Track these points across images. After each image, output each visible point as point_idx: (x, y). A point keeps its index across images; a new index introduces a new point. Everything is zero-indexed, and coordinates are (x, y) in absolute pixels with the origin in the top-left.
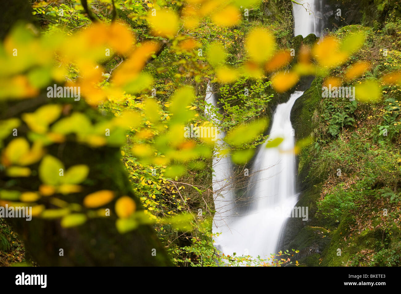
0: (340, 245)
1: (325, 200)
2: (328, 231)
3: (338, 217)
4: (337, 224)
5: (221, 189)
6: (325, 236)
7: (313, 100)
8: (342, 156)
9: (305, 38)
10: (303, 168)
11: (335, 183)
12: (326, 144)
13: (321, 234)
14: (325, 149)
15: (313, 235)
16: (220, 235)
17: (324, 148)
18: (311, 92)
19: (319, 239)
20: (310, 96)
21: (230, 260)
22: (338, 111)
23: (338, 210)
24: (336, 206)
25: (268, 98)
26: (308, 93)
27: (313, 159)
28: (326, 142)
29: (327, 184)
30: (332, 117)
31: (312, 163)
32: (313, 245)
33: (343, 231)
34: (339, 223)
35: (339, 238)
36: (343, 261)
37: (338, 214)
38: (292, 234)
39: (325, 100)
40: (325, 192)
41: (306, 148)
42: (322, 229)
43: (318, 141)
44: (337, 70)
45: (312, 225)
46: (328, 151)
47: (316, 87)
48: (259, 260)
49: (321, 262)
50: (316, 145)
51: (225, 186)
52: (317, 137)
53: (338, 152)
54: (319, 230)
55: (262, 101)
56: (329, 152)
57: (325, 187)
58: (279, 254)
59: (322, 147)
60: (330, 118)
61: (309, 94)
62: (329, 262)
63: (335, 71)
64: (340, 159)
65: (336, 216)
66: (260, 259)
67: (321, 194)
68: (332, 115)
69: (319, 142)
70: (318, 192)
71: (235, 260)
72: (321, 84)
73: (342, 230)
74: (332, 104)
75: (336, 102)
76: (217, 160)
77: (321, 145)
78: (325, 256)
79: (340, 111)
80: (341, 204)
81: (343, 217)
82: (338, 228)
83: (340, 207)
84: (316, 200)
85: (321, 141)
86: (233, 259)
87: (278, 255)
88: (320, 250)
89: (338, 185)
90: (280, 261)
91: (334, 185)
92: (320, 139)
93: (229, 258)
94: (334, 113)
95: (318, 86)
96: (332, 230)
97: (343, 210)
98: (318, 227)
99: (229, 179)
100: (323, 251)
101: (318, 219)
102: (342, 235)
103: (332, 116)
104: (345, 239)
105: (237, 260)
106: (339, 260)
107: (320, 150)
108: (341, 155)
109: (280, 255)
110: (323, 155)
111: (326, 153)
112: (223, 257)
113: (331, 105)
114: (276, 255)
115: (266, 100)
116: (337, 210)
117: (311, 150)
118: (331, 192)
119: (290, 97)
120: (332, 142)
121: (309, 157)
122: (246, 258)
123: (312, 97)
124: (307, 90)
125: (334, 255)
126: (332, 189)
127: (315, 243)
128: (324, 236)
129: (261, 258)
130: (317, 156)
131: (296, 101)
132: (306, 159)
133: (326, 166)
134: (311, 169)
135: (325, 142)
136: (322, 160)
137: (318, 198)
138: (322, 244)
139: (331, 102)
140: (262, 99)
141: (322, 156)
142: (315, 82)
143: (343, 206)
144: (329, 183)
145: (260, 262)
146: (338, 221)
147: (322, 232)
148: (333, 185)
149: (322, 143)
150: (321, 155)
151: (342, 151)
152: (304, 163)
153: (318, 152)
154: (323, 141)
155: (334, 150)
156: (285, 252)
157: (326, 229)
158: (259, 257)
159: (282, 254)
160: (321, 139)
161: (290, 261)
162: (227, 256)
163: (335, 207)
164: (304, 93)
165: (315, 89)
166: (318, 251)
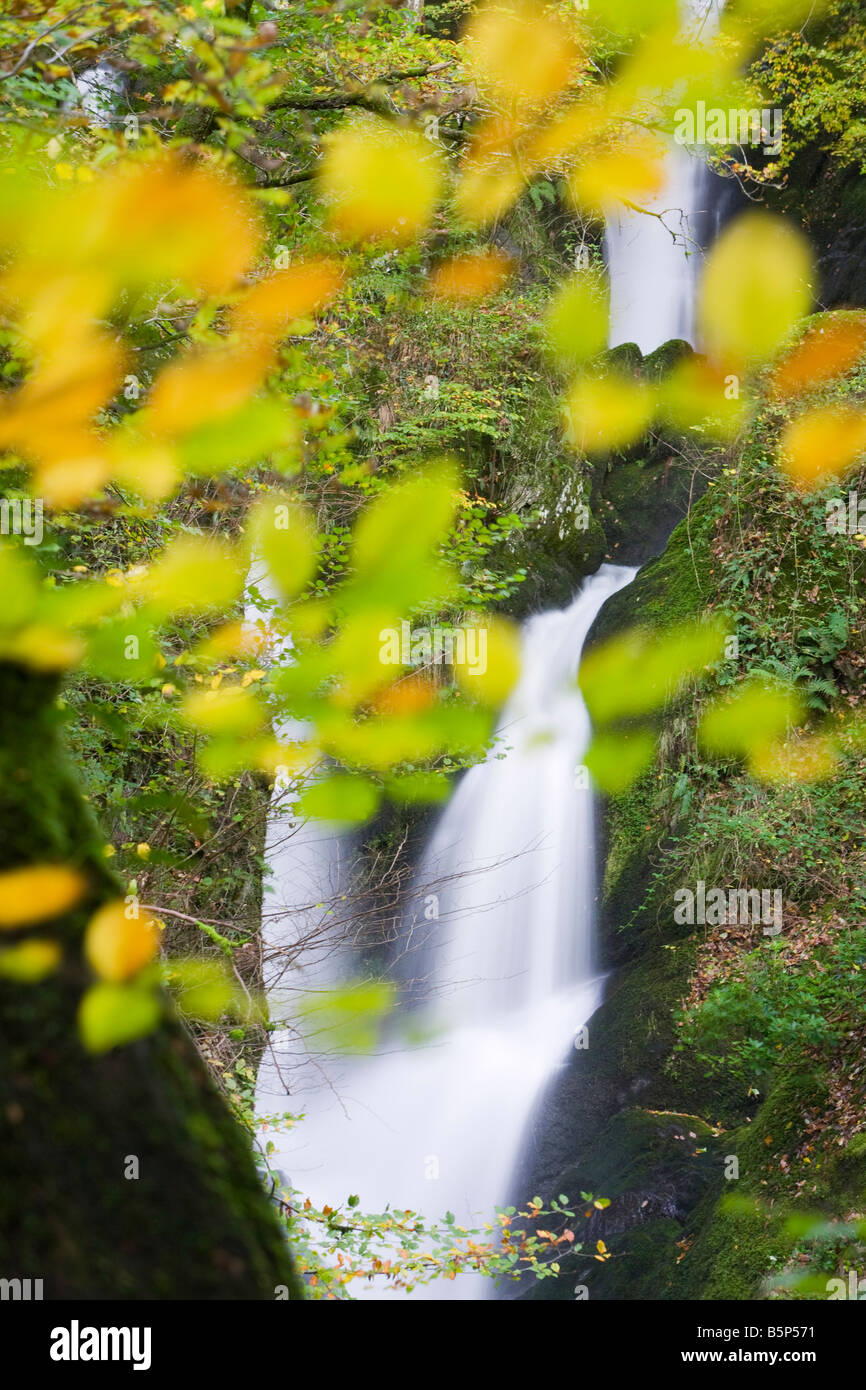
0: (764, 1187)
1: (708, 1006)
2: (716, 1132)
3: (758, 1073)
4: (751, 1105)
5: (302, 945)
6: (705, 1150)
7: (672, 604)
8: (781, 833)
9: (649, 358)
10: (623, 874)
11: (749, 940)
12: (719, 780)
13: (690, 1143)
14: (716, 801)
15: (656, 1146)
16: (296, 1123)
17: (710, 797)
18: (665, 572)
19: (680, 1162)
20: (662, 587)
21: (333, 1228)
22: (771, 652)
23: (761, 1044)
24: (751, 1028)
25: (502, 584)
26: (654, 577)
27: (666, 839)
28: (719, 772)
29: (716, 942)
30: (748, 676)
31: (661, 855)
32: (652, 1183)
33: (775, 1131)
34: (761, 1099)
35: (761, 1160)
36: (773, 1254)
37: (758, 1062)
38: (569, 1137)
39: (720, 606)
40: (711, 972)
41: (636, 796)
42: (693, 1121)
43: (686, 768)
44: (772, 487)
45: (650, 1104)
46: (724, 810)
47: (689, 551)
48: (451, 1233)
49: (683, 1255)
50: (678, 784)
51: (317, 932)
52: (685, 752)
53: (766, 815)
54: (679, 1125)
55: (480, 595)
56: (732, 814)
57: (708, 952)
58: (529, 1210)
59: (701, 794)
60: (740, 678)
61: (658, 581)
62: (719, 1257)
63: (767, 493)
64: (775, 844)
65: (752, 1067)
66: (453, 1229)
67: (692, 980)
68: (749, 666)
69: (691, 773)
70: (682, 972)
71: (351, 1229)
72: (706, 540)
73: (775, 1126)
74: (749, 623)
75: (764, 615)
76: (291, 826)
77: (697, 784)
78: (700, 1229)
79: (778, 651)
80: (771, 1021)
81: (777, 1075)
82: (756, 1119)
83: (766, 1034)
84: (670, 1004)
85: (699, 767)
86: (344, 1224)
87: (525, 1214)
88: (681, 1205)
89: (762, 949)
90: (535, 1238)
91: (747, 948)
92: (696, 761)
93: (330, 1219)
94: (755, 657)
95: (695, 549)
96: (733, 1128)
97: (779, 1047)
98: (675, 1113)
99: (334, 902)
100: (693, 1208)
101: (675, 1082)
102: (770, 1149)
103: (747, 672)
104: (783, 1163)
105: (362, 1228)
106: (759, 1249)
107: (696, 806)
108: (778, 827)
109: (535, 1213)
110: (706, 825)
111: (717, 817)
112: (306, 1214)
113: (746, 626)
114: (516, 1214)
115: (495, 591)
116: (757, 1044)
117: (658, 805)
118: (731, 976)
119: (582, 589)
120: (741, 775)
121: (648, 830)
122: (399, 1221)
123: (671, 590)
124: (652, 563)
125: (737, 1227)
126: (736, 961)
127: (660, 1176)
128: (699, 1151)
129: (457, 1225)
130: (682, 828)
131: (607, 605)
132: (638, 839)
133: (714, 868)
134: (654, 878)
135: (715, 773)
136: (703, 845)
137: (679, 997)
138: (690, 1183)
139: (746, 615)
140: (481, 588)
141: (703, 830)
142: (684, 534)
143: (780, 1030)
144: (724, 936)
145: (453, 1240)
146: (757, 1092)
147: (692, 1135)
148: (742, 947)
149: (705, 776)
150: (699, 825)
151: (781, 811)
152: (626, 856)
153: (685, 811)
154: (708, 769)
155: (750, 805)
156: (554, 1204)
157: (707, 1121)
158: (450, 1219)
159: (542, 1209)
160: (700, 761)
161: (575, 1242)
162: (321, 1210)
163: (748, 1034)
164: (638, 573)
165: (682, 562)
166: (672, 1208)
